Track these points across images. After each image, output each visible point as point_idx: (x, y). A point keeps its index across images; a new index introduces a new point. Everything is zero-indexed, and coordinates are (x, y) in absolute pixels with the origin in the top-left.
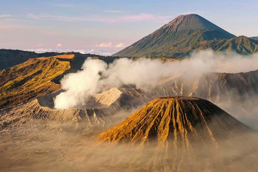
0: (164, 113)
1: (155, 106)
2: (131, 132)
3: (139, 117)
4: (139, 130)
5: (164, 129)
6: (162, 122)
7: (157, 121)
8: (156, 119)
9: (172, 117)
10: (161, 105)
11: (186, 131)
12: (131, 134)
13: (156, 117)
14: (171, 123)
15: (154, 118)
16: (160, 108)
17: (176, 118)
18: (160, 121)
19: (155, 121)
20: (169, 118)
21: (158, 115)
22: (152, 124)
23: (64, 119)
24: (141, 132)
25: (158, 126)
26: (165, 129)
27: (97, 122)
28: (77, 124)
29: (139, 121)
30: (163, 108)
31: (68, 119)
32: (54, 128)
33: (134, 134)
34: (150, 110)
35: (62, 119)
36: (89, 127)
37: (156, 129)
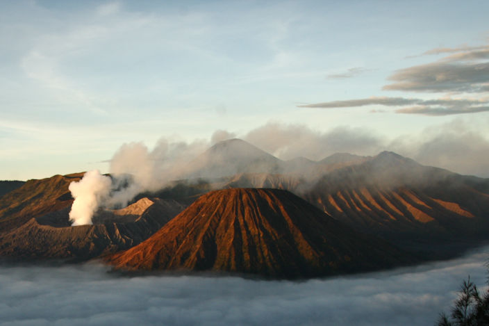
0: (224, 209)
1: (210, 200)
2: (175, 241)
3: (186, 218)
4: (188, 236)
5: (226, 232)
6: (222, 221)
7: (215, 222)
8: (213, 219)
9: (236, 214)
10: (219, 198)
11: (261, 232)
12: (175, 244)
13: (212, 217)
14: (237, 223)
15: (208, 218)
16: (217, 203)
17: (243, 215)
18: (219, 220)
19: (211, 222)
20: (234, 215)
21: (216, 214)
22: (207, 225)
23: (73, 239)
24: (190, 240)
25: (216, 228)
26: (228, 231)
27: (121, 240)
28: (92, 244)
29: (187, 224)
30: (223, 202)
31: (79, 239)
32: (59, 251)
33: (179, 242)
34: (202, 207)
35: (70, 240)
36: (110, 247)
37: (213, 233)
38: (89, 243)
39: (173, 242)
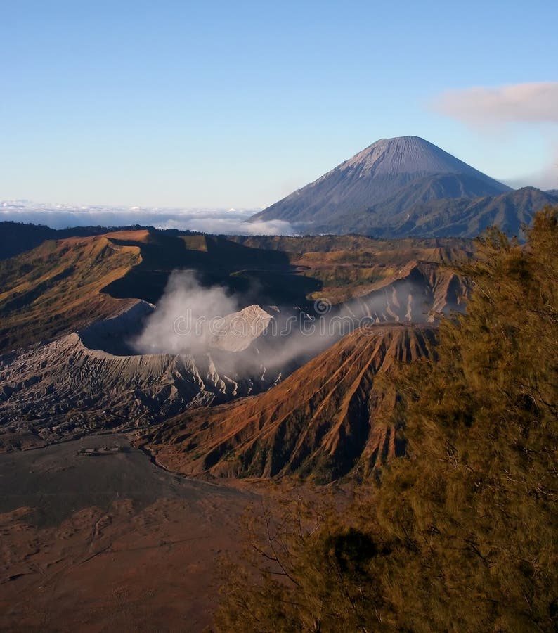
0: (382, 360)
1: (361, 343)
2: (308, 405)
3: (324, 369)
4: (327, 399)
7: (367, 378)
8: (365, 375)
10: (375, 342)
12: (308, 408)
13: (363, 371)
15: (359, 372)
16: (371, 349)
19: (362, 379)
21: (369, 366)
22: (357, 383)
23: (142, 378)
24: (330, 405)
25: (369, 389)
27: (219, 383)
28: (174, 389)
29: (326, 379)
30: (381, 349)
31: (152, 378)
32: (122, 398)
33: (313, 408)
34: (350, 354)
35: (137, 378)
36: (202, 395)
37: (364, 396)
38: (169, 387)
39: (305, 407)
